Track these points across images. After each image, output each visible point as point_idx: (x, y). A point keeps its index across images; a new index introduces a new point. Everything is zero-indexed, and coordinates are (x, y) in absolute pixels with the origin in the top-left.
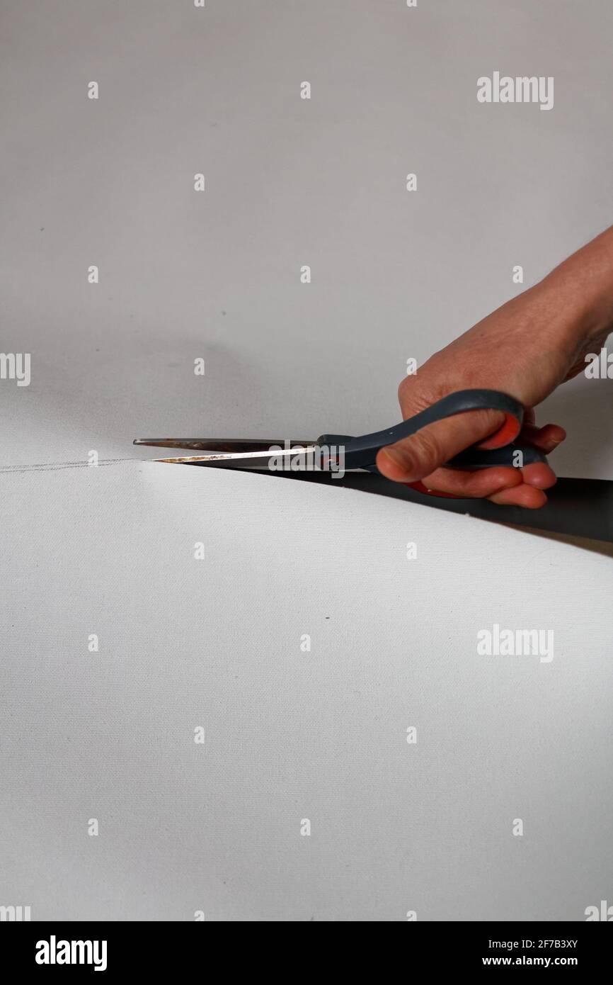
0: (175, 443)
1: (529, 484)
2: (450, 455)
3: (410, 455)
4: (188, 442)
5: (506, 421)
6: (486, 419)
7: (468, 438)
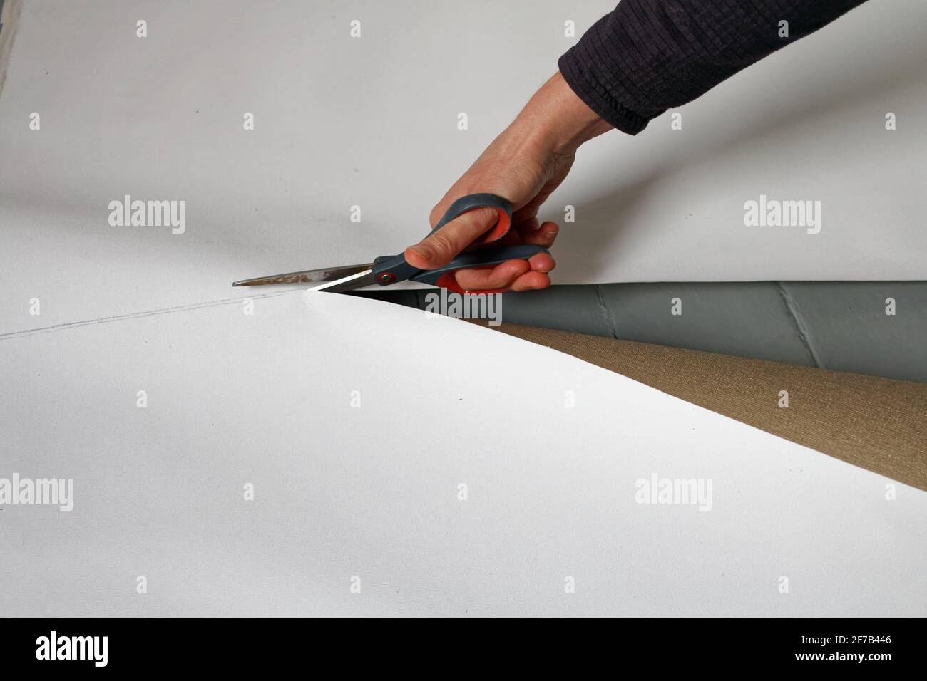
0: (265, 280)
1: (536, 271)
2: (461, 245)
3: (430, 250)
4: (275, 278)
5: (499, 216)
6: (484, 216)
7: (473, 232)
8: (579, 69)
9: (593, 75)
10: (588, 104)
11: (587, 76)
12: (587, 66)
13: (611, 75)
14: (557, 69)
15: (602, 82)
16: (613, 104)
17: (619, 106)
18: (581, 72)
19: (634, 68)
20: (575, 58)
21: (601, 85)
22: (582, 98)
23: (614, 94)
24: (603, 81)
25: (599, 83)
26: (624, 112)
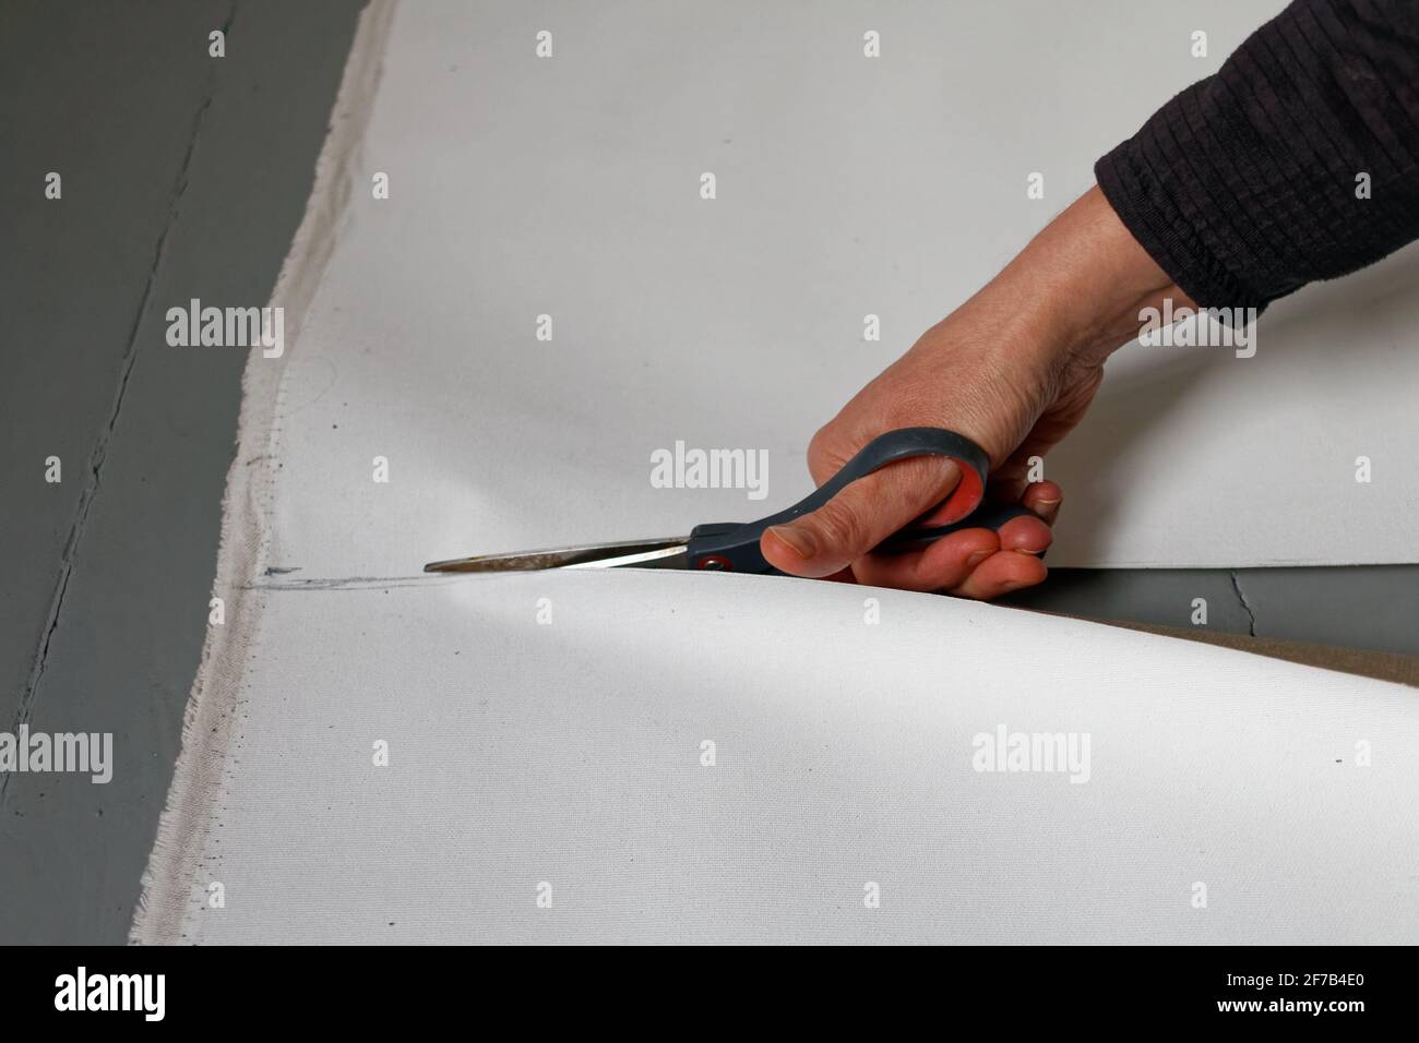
8: (1141, 183)
9: (1170, 196)
10: (1154, 254)
11: (1158, 199)
12: (1158, 180)
13: (1209, 200)
14: (1093, 181)
15: (1186, 214)
16: (1205, 262)
17: (1216, 267)
18: (1145, 190)
19: (1257, 190)
20: (1131, 160)
21: (1184, 220)
22: (1142, 242)
23: (1210, 240)
24: (1188, 211)
25: (1180, 215)
26: (1226, 277)
